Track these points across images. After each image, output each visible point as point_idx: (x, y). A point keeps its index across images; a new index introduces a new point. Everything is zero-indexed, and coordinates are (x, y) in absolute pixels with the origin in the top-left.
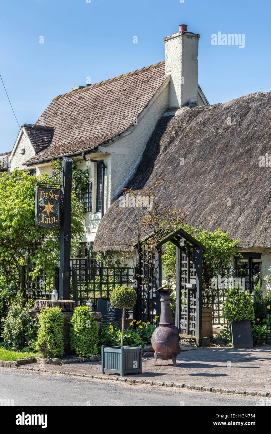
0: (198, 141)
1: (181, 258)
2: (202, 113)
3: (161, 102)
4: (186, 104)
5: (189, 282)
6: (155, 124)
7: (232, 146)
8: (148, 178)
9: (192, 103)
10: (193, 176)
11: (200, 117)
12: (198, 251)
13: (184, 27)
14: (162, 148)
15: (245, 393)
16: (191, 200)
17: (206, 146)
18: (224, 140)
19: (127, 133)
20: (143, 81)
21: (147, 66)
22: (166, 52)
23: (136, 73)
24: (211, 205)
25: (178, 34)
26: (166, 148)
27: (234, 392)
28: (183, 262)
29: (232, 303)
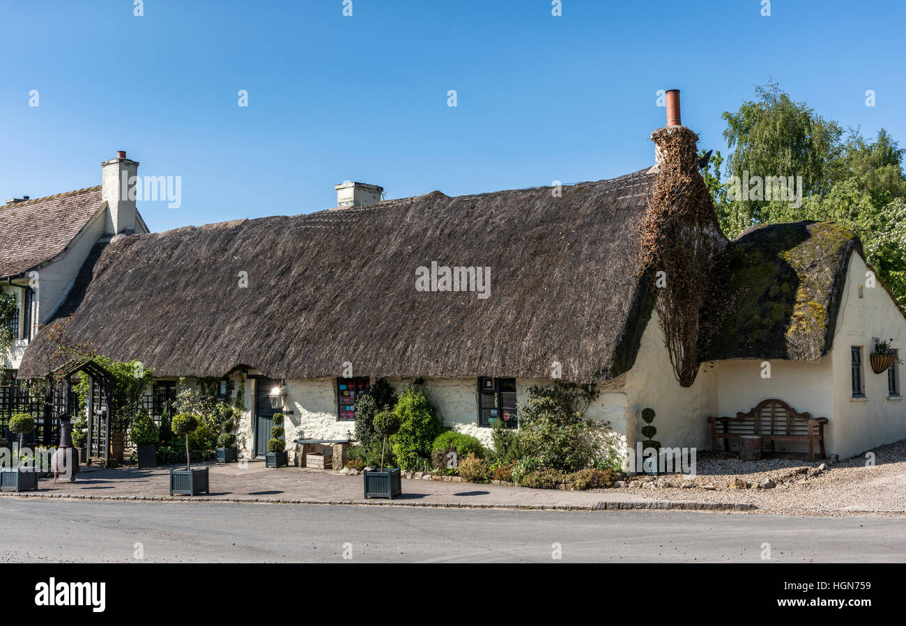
0: (130, 271)
1: (94, 387)
2: (136, 243)
3: (97, 228)
4: (122, 232)
5: (100, 409)
6: (89, 250)
7: (160, 278)
8: (78, 306)
9: (129, 231)
10: (121, 305)
11: (135, 246)
12: (108, 381)
13: (123, 154)
14: (95, 276)
15: (118, 499)
16: (117, 329)
17: (137, 276)
18: (154, 272)
19: (59, 259)
20: (80, 204)
21: (85, 188)
22: (103, 177)
23: (74, 194)
24: (133, 336)
25: (115, 161)
26: (99, 276)
27: (109, 498)
28: (95, 390)
29: (137, 426)
